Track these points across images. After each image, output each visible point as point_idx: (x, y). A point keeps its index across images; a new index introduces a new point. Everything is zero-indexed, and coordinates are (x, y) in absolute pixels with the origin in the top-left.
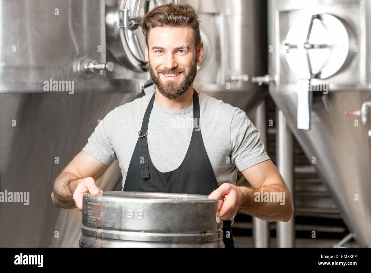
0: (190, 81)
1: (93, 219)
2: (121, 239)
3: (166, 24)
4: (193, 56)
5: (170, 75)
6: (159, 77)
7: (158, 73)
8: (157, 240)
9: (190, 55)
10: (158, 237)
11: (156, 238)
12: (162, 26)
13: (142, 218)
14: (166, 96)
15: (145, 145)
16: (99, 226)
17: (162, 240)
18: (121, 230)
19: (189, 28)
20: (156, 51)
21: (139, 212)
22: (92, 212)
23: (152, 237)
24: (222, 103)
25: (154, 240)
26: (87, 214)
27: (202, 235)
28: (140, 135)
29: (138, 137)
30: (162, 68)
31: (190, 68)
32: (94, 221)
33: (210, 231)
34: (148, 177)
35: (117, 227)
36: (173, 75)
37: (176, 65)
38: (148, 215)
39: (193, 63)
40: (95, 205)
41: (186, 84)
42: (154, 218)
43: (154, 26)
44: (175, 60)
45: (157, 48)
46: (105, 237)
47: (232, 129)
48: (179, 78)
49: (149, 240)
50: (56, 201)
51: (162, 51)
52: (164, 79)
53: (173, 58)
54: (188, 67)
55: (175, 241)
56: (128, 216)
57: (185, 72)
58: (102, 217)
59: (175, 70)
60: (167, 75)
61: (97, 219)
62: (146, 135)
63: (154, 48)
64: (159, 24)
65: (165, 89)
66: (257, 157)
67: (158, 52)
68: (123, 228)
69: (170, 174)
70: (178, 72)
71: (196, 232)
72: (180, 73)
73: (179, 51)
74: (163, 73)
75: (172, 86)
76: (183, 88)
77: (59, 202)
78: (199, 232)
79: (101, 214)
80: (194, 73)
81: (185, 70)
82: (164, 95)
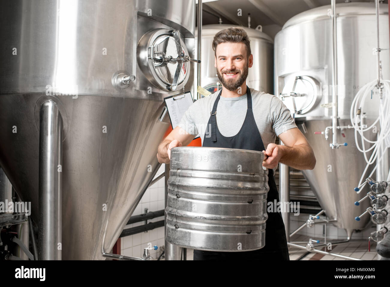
0: (244, 78)
1: (175, 163)
2: (193, 176)
3: (227, 41)
4: (245, 62)
5: (230, 75)
6: (223, 76)
7: (222, 74)
8: (218, 178)
9: (243, 61)
10: (219, 175)
11: (217, 176)
12: (225, 42)
13: (208, 161)
14: (228, 89)
15: (214, 120)
16: (178, 168)
17: (222, 177)
18: (192, 170)
19: (243, 44)
20: (221, 59)
21: (205, 157)
22: (175, 158)
23: (214, 175)
24: (264, 93)
25: (215, 177)
26: (172, 160)
27: (252, 176)
28: (211, 114)
29: (210, 115)
30: (225, 69)
31: (244, 70)
32: (176, 165)
33: (257, 174)
34: (215, 141)
35: (190, 168)
36: (232, 75)
37: (234, 67)
38: (212, 159)
39: (246, 66)
40: (176, 153)
41: (241, 80)
42: (216, 161)
43: (220, 43)
44: (233, 64)
45: (221, 57)
46: (182, 175)
47: (272, 107)
48: (236, 77)
49: (212, 177)
50: (160, 158)
51: (225, 59)
52: (226, 77)
53: (232, 63)
54: (242, 69)
55: (231, 178)
56: (198, 160)
57: (240, 73)
58: (181, 161)
59: (234, 71)
60: (228, 75)
61: (177, 163)
62: (216, 114)
63: (219, 57)
64: (223, 41)
65: (227, 83)
66: (290, 125)
67: (222, 59)
68: (194, 168)
69: (232, 138)
70: (236, 72)
71: (247, 173)
72: (237, 73)
73: (236, 58)
74: (225, 73)
75: (232, 82)
76: (239, 83)
77: (161, 158)
78: (249, 174)
79: (180, 159)
80: (246, 73)
81: (240, 71)
82: (227, 88)
